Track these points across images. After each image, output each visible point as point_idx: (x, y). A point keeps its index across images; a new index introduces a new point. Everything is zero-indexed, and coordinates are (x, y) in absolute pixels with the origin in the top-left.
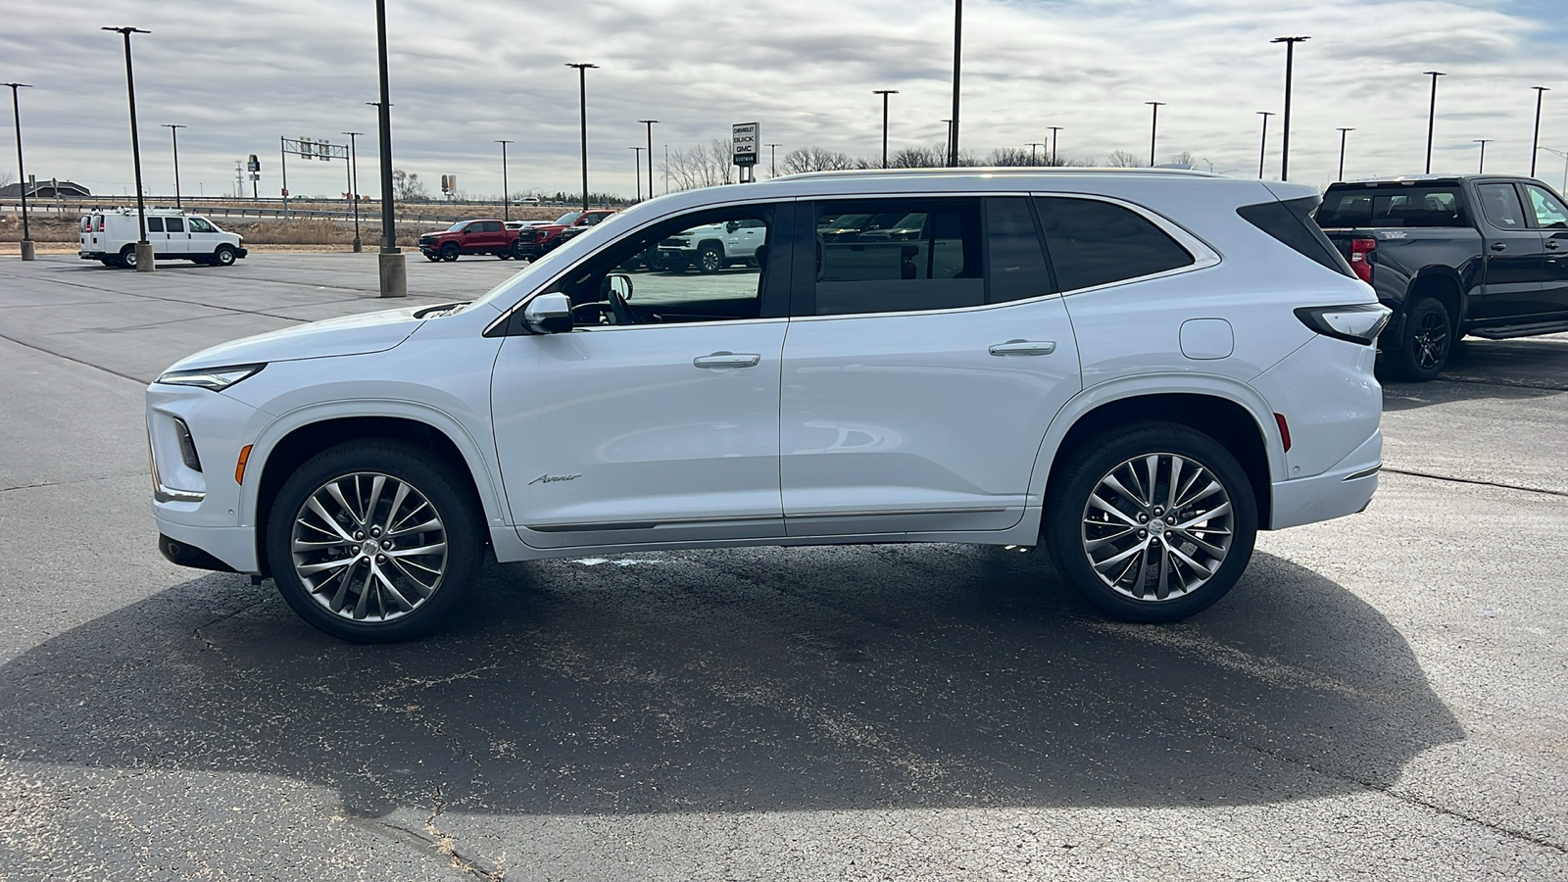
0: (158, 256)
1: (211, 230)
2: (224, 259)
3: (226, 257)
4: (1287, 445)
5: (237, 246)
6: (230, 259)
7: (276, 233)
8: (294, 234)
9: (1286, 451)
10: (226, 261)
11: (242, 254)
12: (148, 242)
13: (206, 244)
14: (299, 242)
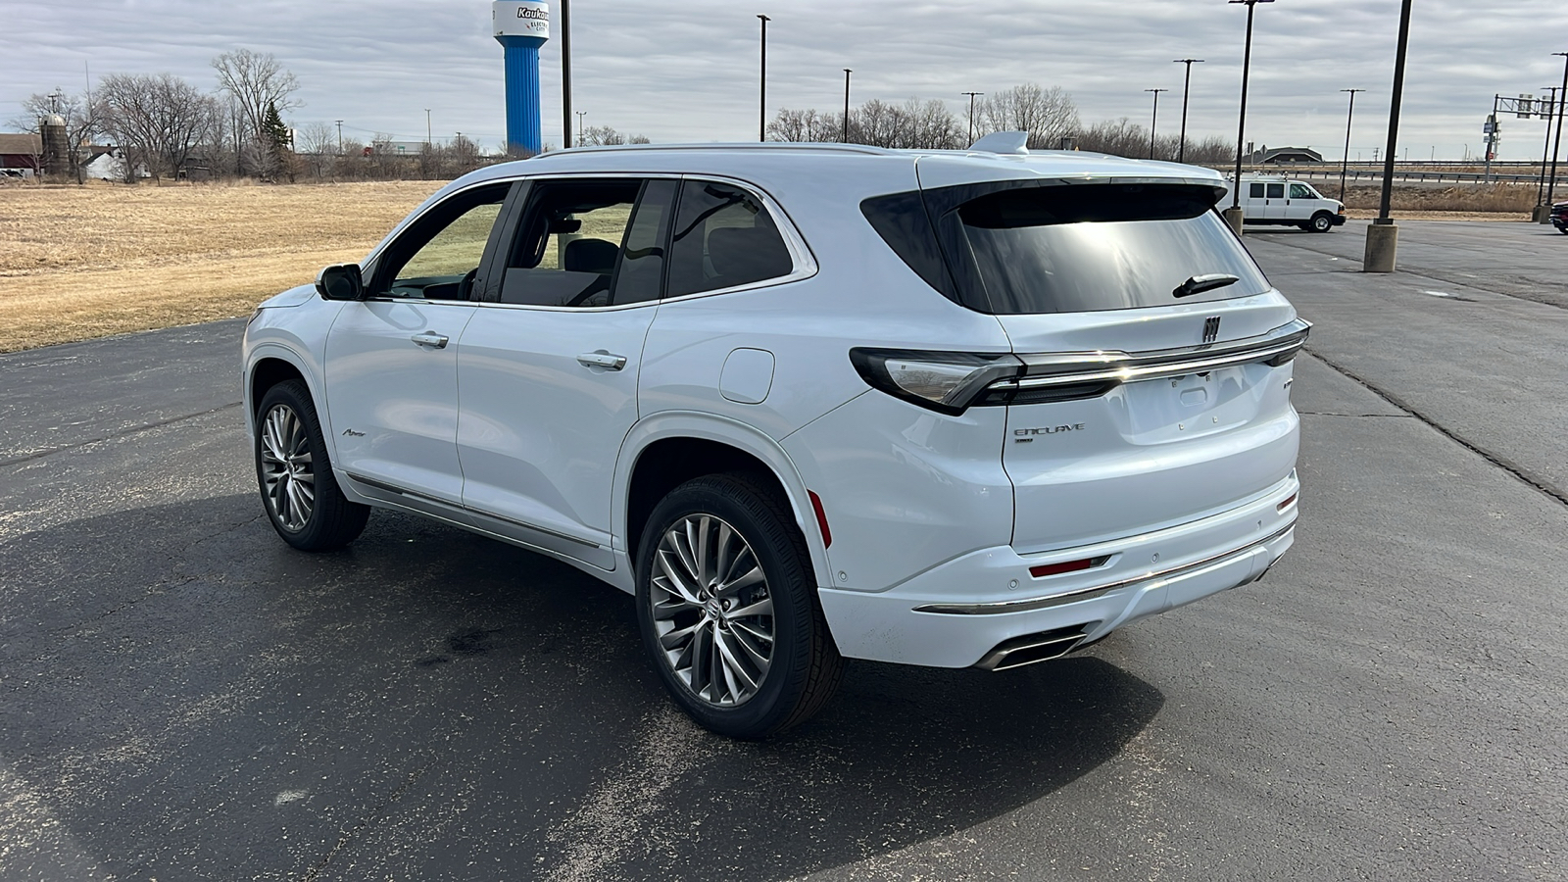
0: (1247, 222)
1: (1311, 196)
2: (1320, 225)
3: (1322, 224)
4: (828, 541)
5: (1335, 213)
6: (1326, 226)
7: (1470, 200)
8: (1489, 200)
9: (827, 548)
10: (1321, 228)
11: (1338, 220)
12: (1239, 208)
13: (1304, 209)
14: (1492, 209)
